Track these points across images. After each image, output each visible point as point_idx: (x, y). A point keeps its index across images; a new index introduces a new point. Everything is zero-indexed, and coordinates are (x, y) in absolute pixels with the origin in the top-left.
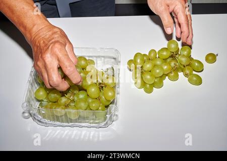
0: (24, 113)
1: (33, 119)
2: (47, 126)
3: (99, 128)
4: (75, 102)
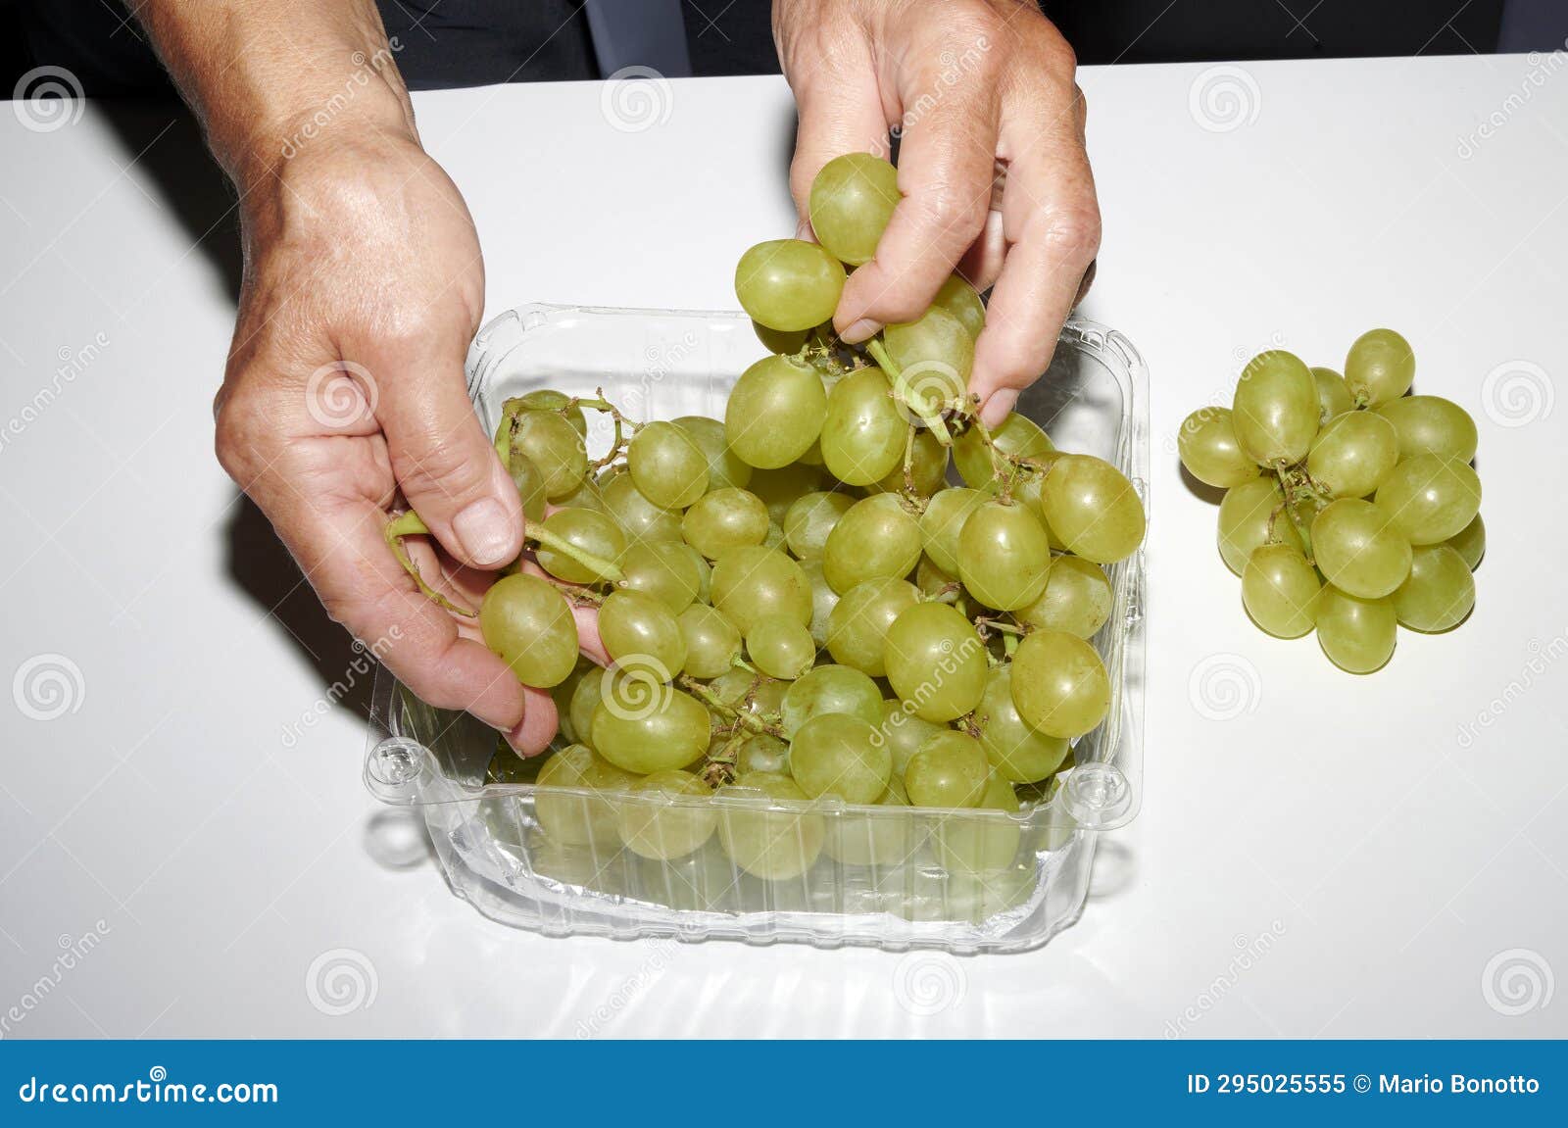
0: (377, 821)
1: (444, 873)
2: (561, 931)
3: (973, 954)
4: (788, 743)
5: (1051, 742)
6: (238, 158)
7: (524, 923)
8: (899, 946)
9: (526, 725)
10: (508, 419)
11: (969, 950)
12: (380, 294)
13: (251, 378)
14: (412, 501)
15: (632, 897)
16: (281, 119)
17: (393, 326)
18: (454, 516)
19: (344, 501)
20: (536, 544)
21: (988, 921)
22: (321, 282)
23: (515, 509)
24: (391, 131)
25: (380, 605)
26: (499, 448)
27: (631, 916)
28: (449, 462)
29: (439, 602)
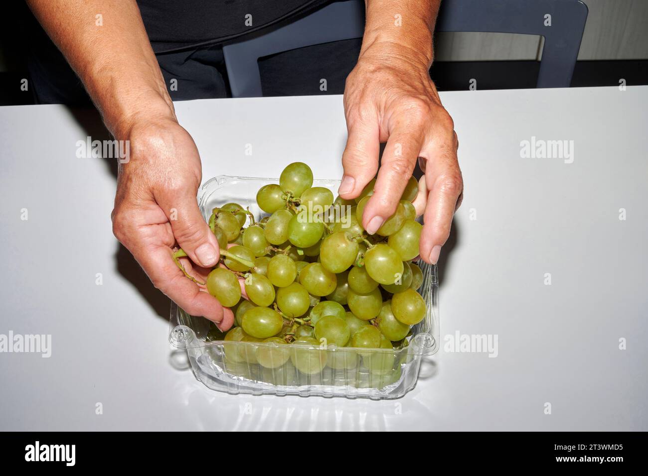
0: (174, 353)
1: (194, 373)
2: (235, 392)
3: (378, 400)
4: (313, 327)
5: (405, 326)
6: (114, 128)
7: (222, 389)
8: (353, 397)
9: (224, 321)
10: (214, 215)
11: (377, 398)
12: (167, 175)
13: (123, 207)
14: (180, 245)
15: (261, 381)
16: (129, 115)
17: (172, 185)
18: (195, 250)
19: (158, 247)
20: (224, 257)
21: (384, 388)
22: (146, 172)
23: (216, 246)
24: (167, 118)
25: (172, 282)
26: (211, 225)
27: (260, 388)
28: (193, 231)
29: (192, 280)
